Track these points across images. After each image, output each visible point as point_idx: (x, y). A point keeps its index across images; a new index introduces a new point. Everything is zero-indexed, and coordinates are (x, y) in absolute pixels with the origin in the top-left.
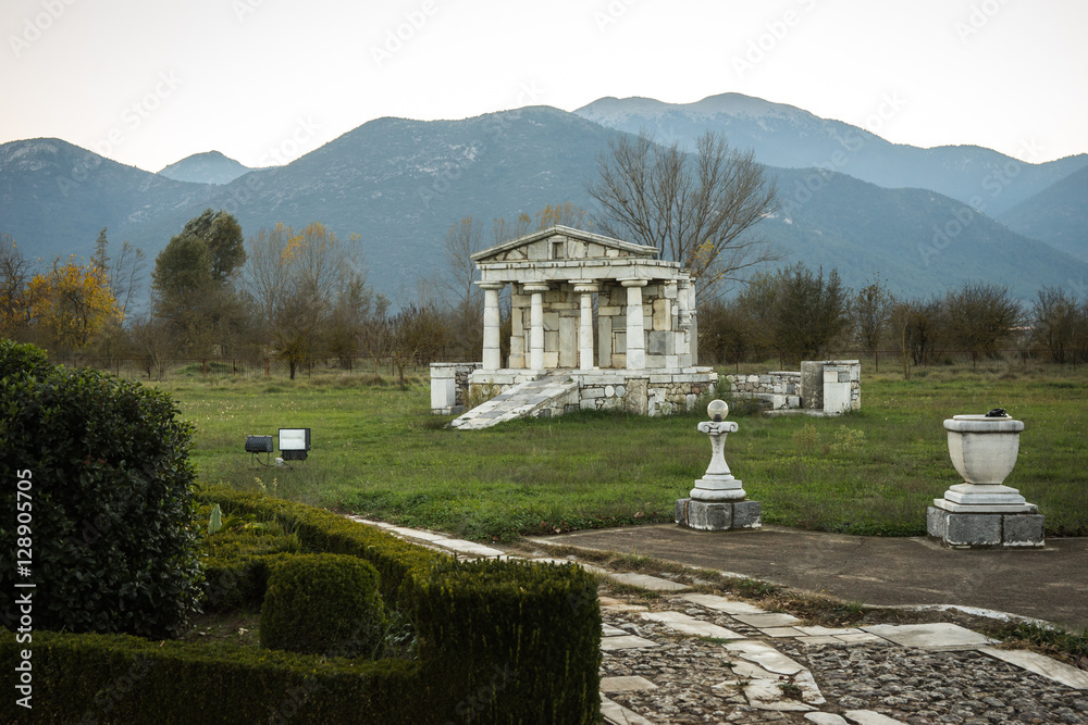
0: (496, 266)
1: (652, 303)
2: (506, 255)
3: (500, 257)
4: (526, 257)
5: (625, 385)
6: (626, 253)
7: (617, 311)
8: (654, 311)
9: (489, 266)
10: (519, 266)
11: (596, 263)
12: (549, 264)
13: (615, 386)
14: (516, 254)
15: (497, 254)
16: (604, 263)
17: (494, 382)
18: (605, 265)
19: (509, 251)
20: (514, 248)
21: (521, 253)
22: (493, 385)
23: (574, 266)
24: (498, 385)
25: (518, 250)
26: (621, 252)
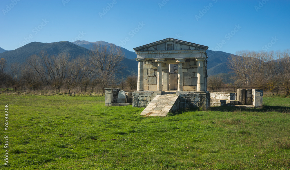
2: (148, 49)
3: (146, 49)
5: (198, 97)
6: (198, 49)
7: (186, 70)
10: (153, 53)
11: (186, 52)
12: (166, 52)
13: (194, 97)
14: (152, 49)
15: (144, 48)
16: (189, 52)
17: (144, 95)
18: (189, 53)
19: (149, 47)
20: (152, 46)
21: (154, 48)
22: (143, 96)
23: (176, 53)
24: (145, 96)
25: (153, 47)
26: (196, 48)
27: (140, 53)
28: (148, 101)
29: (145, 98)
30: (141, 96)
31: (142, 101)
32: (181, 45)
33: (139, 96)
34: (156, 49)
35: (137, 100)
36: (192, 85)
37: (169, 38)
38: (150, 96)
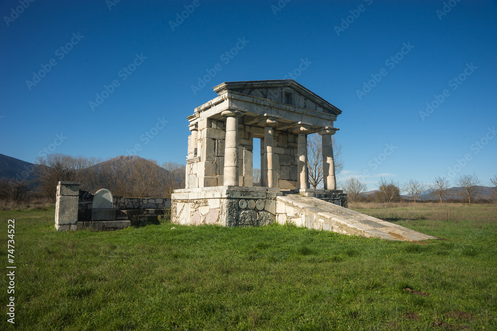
0: (243, 98)
2: (251, 91)
3: (247, 91)
6: (328, 111)
12: (284, 107)
14: (258, 93)
15: (244, 89)
16: (317, 115)
17: (250, 197)
18: (317, 117)
19: (254, 88)
20: (258, 88)
21: (262, 93)
22: (249, 199)
23: (299, 112)
24: (254, 199)
25: (260, 90)
26: (325, 110)
27: (238, 97)
28: (258, 210)
29: (252, 204)
30: (246, 199)
31: (247, 212)
32: (305, 99)
33: (240, 199)
34: (266, 96)
35: (236, 209)
36: (291, 179)
38: (263, 199)
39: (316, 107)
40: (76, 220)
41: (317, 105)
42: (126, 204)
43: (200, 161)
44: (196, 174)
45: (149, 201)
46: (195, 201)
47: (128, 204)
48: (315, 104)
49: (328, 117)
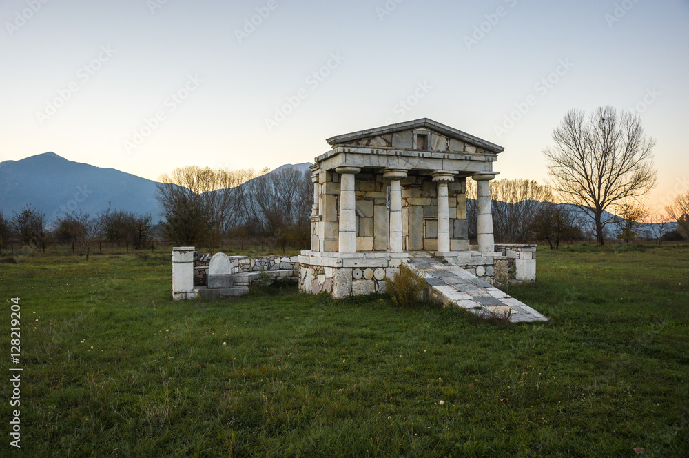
0: (360, 150)
1: (456, 197)
2: (369, 141)
3: (365, 142)
4: (390, 144)
5: (493, 265)
6: (482, 151)
7: (428, 201)
8: (457, 203)
9: (353, 150)
10: (385, 153)
11: (459, 157)
12: (416, 154)
13: (485, 266)
14: (380, 141)
15: (360, 139)
16: (466, 158)
17: (368, 265)
18: (466, 160)
19: (374, 137)
20: (380, 135)
21: (385, 140)
22: (365, 268)
23: (438, 157)
24: (371, 268)
25: (383, 137)
26: (478, 149)
28: (377, 280)
29: (370, 273)
30: (362, 268)
31: (364, 282)
32: (447, 139)
33: (355, 268)
34: (391, 143)
35: (350, 279)
37: (425, 119)
38: (383, 268)
39: (465, 147)
40: (192, 287)
41: (466, 144)
42: (252, 266)
43: (321, 221)
44: (318, 235)
45: (282, 260)
46: (315, 267)
47: (255, 265)
48: (463, 143)
49: (483, 158)
